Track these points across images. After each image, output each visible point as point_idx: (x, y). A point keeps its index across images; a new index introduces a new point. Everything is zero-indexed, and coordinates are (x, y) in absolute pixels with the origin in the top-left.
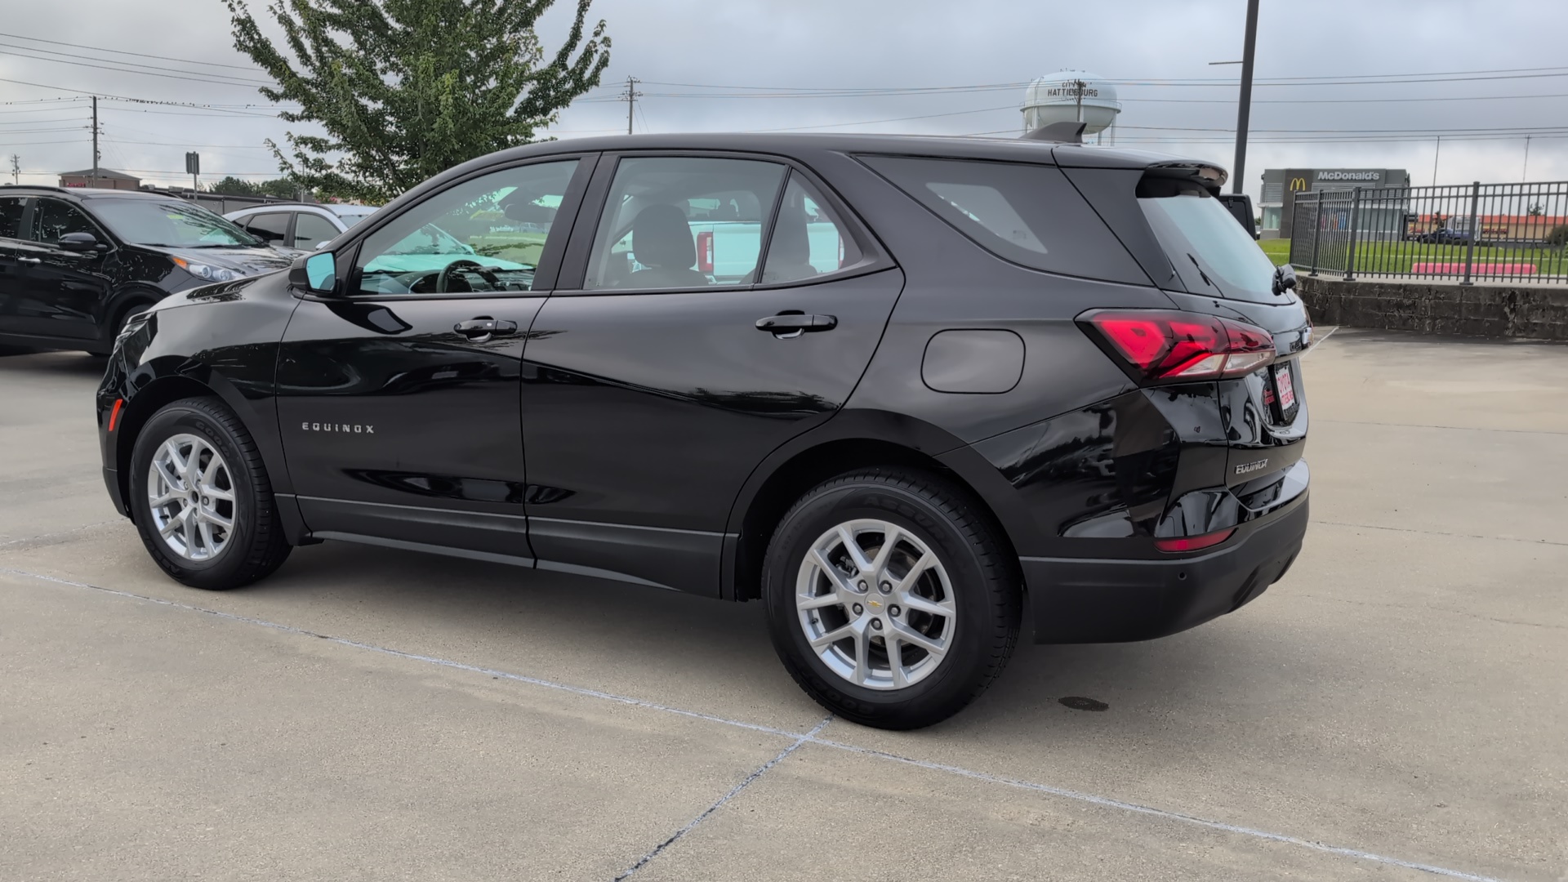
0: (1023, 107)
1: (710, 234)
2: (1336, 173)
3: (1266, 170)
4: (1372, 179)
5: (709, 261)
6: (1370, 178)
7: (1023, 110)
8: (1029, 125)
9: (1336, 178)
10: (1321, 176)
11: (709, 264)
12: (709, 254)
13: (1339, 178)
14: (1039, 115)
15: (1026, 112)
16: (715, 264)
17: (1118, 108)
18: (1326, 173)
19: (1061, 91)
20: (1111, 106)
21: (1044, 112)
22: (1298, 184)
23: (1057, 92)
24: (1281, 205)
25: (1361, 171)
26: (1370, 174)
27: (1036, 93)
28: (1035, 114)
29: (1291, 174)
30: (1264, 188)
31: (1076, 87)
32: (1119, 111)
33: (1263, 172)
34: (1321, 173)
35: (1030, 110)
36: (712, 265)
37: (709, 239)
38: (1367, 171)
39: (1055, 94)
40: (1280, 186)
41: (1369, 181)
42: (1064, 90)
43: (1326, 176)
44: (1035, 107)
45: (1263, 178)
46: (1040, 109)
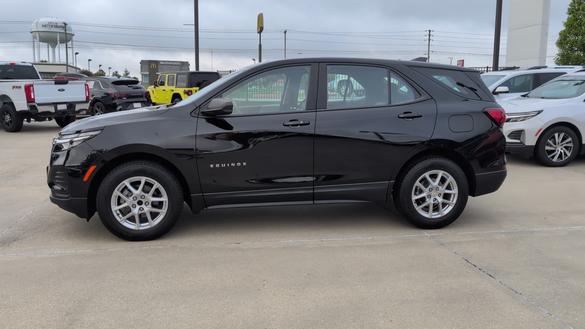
0: (31, 31)
1: (32, 86)
2: (166, 62)
3: (141, 60)
4: (178, 65)
5: (33, 97)
6: (177, 64)
7: (31, 32)
8: (35, 39)
9: (166, 64)
10: (161, 63)
11: (33, 99)
12: (32, 94)
13: (167, 64)
14: (39, 35)
15: (33, 33)
16: (35, 98)
17: (73, 33)
18: (163, 62)
19: (48, 26)
20: (70, 33)
21: (41, 34)
22: (153, 66)
23: (46, 26)
24: (148, 73)
25: (174, 62)
26: (177, 63)
27: (37, 26)
28: (37, 34)
29: (150, 62)
30: (141, 67)
31: (64, 25)
32: (74, 35)
33: (140, 61)
34: (161, 62)
35: (35, 32)
36: (34, 99)
37: (32, 88)
38: (176, 62)
39: (45, 26)
40: (147, 66)
41: (177, 65)
42: (49, 25)
43: (162, 63)
44: (37, 31)
45: (140, 63)
46: (39, 32)
